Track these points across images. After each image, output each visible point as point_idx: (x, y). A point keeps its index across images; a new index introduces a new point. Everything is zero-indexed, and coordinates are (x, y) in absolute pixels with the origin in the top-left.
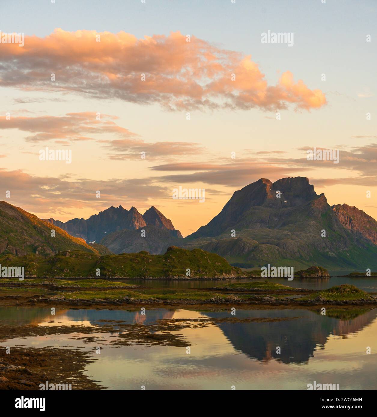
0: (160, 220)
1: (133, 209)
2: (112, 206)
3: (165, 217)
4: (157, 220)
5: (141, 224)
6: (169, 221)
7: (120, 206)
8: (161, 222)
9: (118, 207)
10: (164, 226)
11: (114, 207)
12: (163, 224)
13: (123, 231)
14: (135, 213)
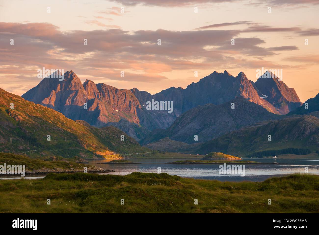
0: (278, 89)
1: (241, 74)
2: (215, 71)
3: (285, 85)
4: (273, 90)
5: (251, 95)
6: (292, 90)
7: (225, 72)
8: (279, 92)
9: (223, 73)
10: (283, 97)
11: (218, 73)
12: (281, 95)
13: (206, 107)
14: (243, 80)
